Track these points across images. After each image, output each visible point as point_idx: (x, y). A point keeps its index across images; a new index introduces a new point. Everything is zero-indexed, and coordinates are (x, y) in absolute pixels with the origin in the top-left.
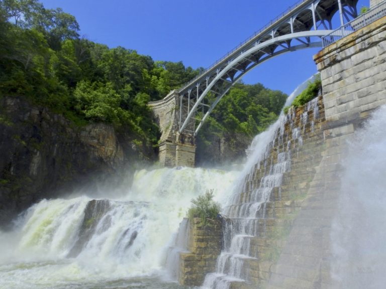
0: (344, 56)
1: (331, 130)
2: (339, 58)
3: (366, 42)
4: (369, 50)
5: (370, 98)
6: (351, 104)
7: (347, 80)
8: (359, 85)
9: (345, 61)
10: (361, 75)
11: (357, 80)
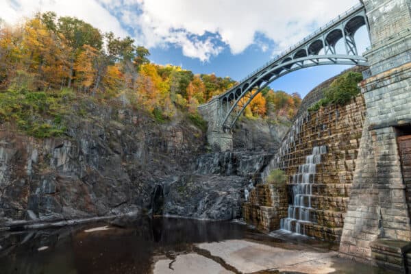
0: (382, 85)
1: (376, 131)
2: (378, 86)
3: (399, 77)
4: (401, 82)
5: (404, 112)
6: (390, 115)
7: (385, 100)
8: (394, 103)
9: (383, 88)
10: (396, 97)
11: (393, 100)
